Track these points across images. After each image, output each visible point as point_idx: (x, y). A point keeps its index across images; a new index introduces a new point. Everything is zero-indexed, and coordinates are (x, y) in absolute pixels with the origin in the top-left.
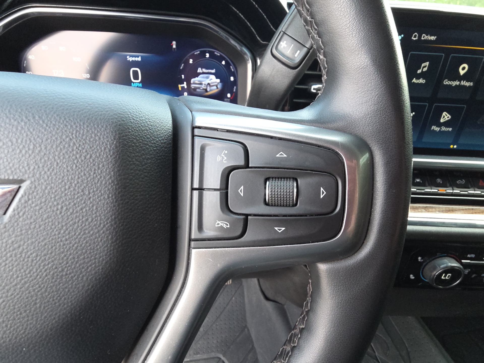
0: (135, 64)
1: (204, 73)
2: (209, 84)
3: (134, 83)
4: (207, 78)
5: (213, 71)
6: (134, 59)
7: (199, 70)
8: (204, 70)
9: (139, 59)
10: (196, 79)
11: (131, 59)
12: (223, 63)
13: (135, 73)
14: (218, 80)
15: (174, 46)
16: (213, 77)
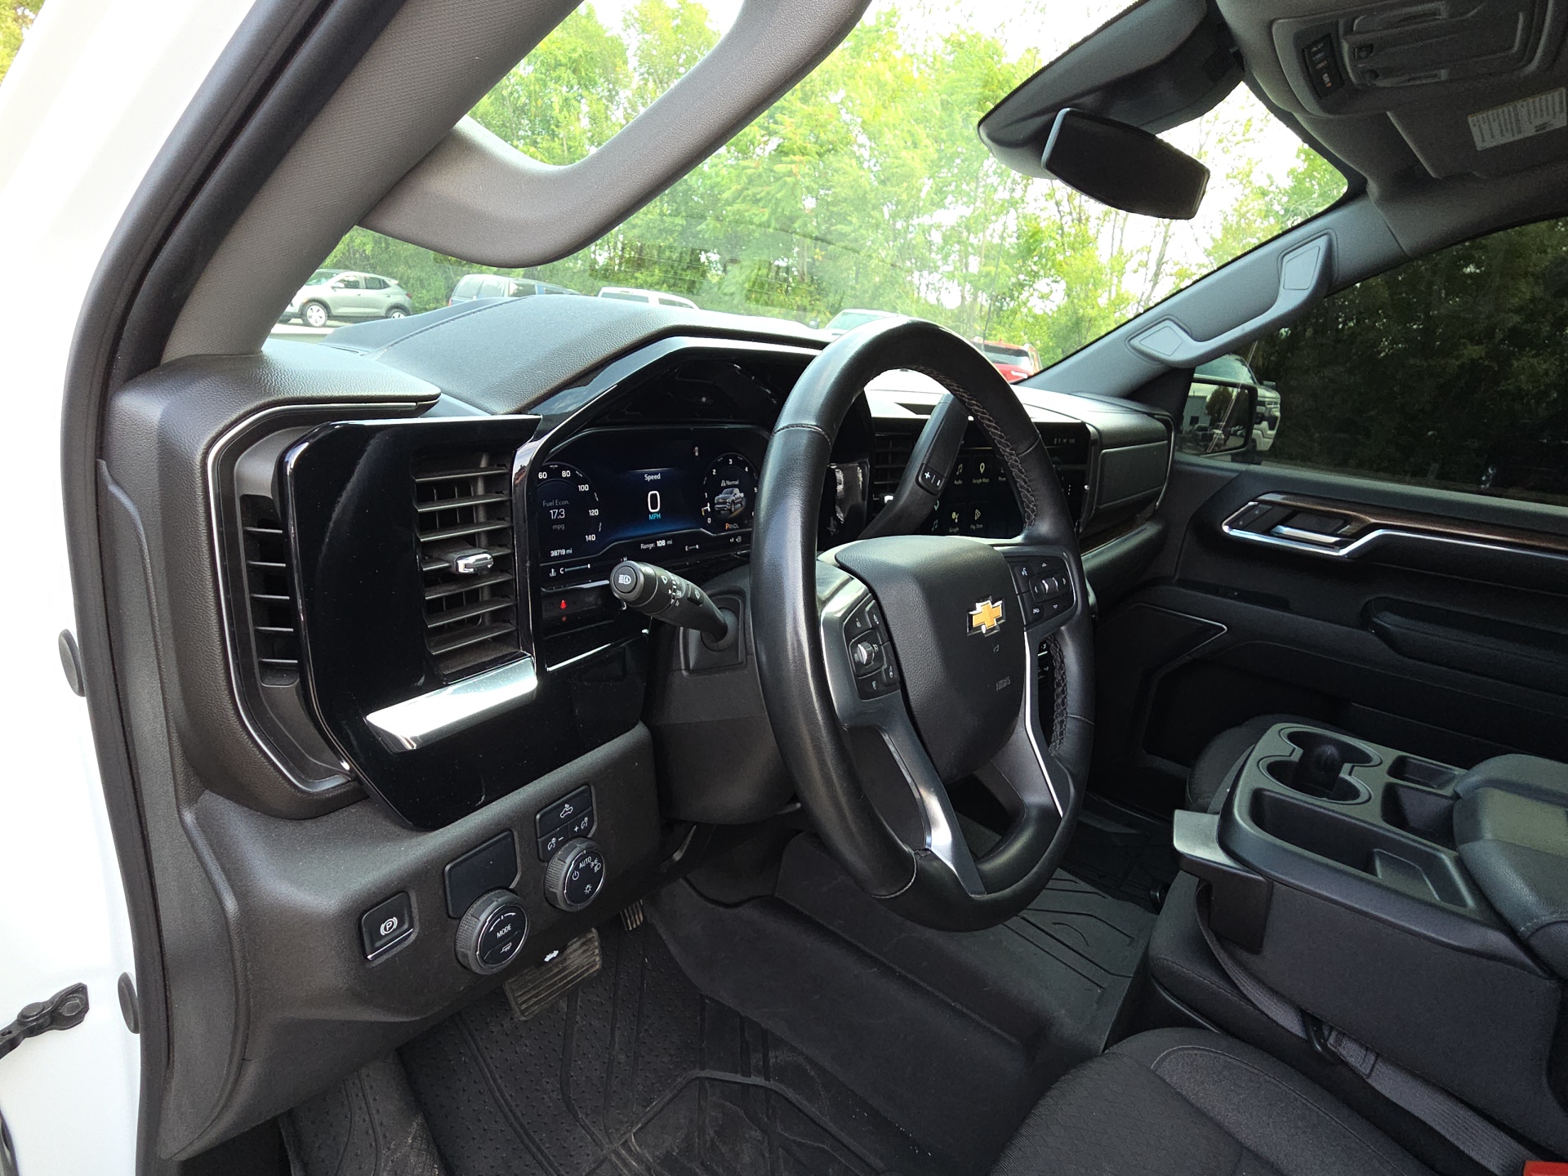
0: (654, 485)
1: (727, 487)
2: (733, 501)
3: (651, 513)
4: (731, 493)
5: (737, 483)
6: (652, 477)
7: (723, 484)
8: (729, 483)
9: (658, 477)
10: (720, 496)
11: (648, 478)
12: (747, 469)
13: (654, 497)
14: (742, 495)
15: (697, 454)
16: (736, 490)
